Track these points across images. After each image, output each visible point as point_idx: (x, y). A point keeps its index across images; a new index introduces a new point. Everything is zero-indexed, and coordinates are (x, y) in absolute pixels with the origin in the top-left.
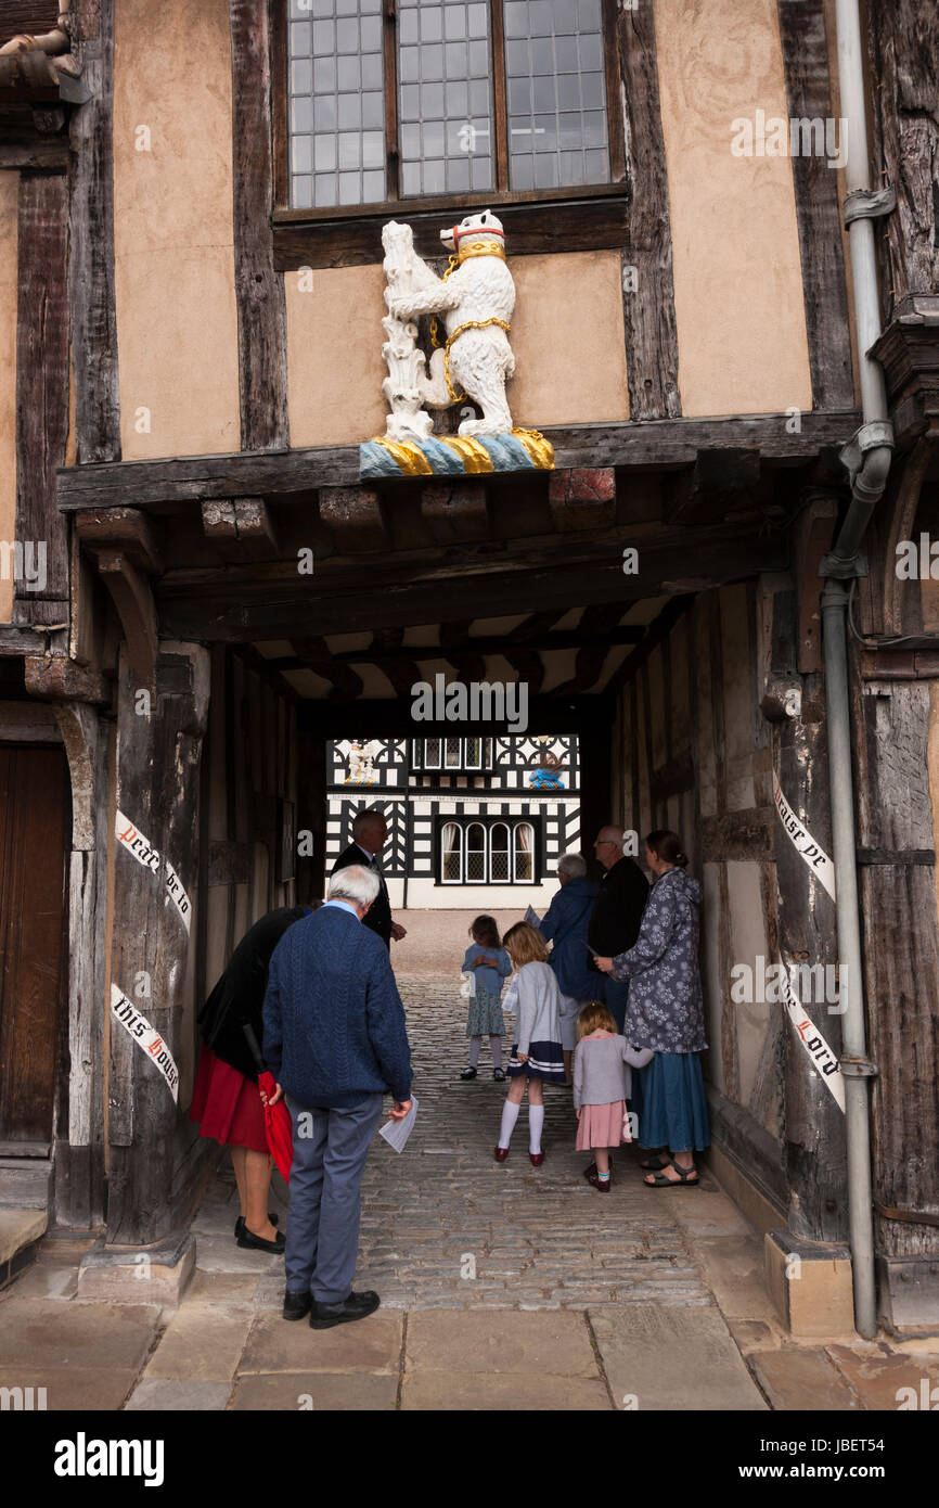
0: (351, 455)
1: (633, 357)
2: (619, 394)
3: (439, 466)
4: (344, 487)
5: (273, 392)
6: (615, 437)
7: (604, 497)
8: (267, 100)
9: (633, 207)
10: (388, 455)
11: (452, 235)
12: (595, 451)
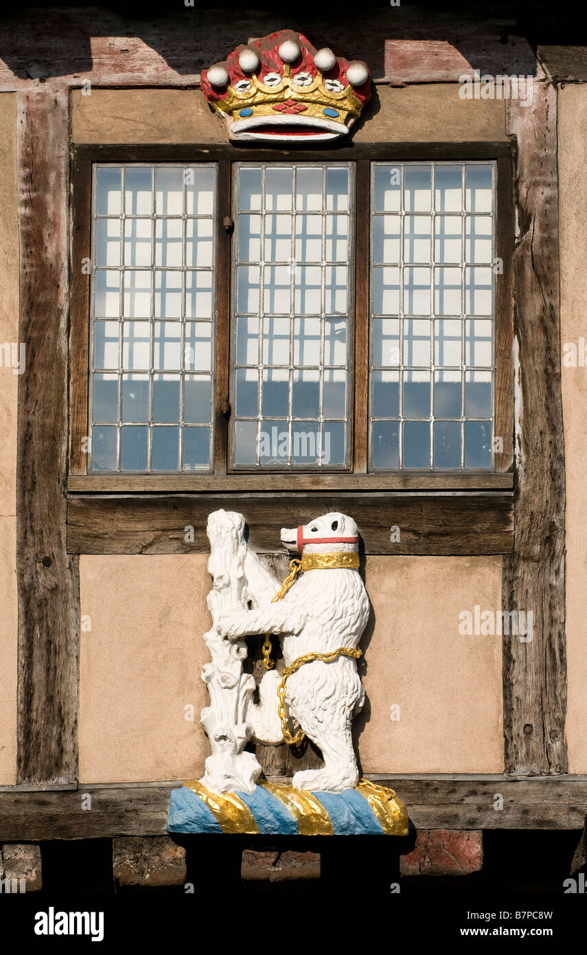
0: (158, 797)
1: (511, 695)
2: (492, 740)
3: (267, 825)
4: (145, 837)
5: (60, 709)
6: (485, 793)
7: (467, 869)
8: (63, 325)
9: (519, 503)
10: (207, 809)
11: (295, 539)
12: (459, 810)
